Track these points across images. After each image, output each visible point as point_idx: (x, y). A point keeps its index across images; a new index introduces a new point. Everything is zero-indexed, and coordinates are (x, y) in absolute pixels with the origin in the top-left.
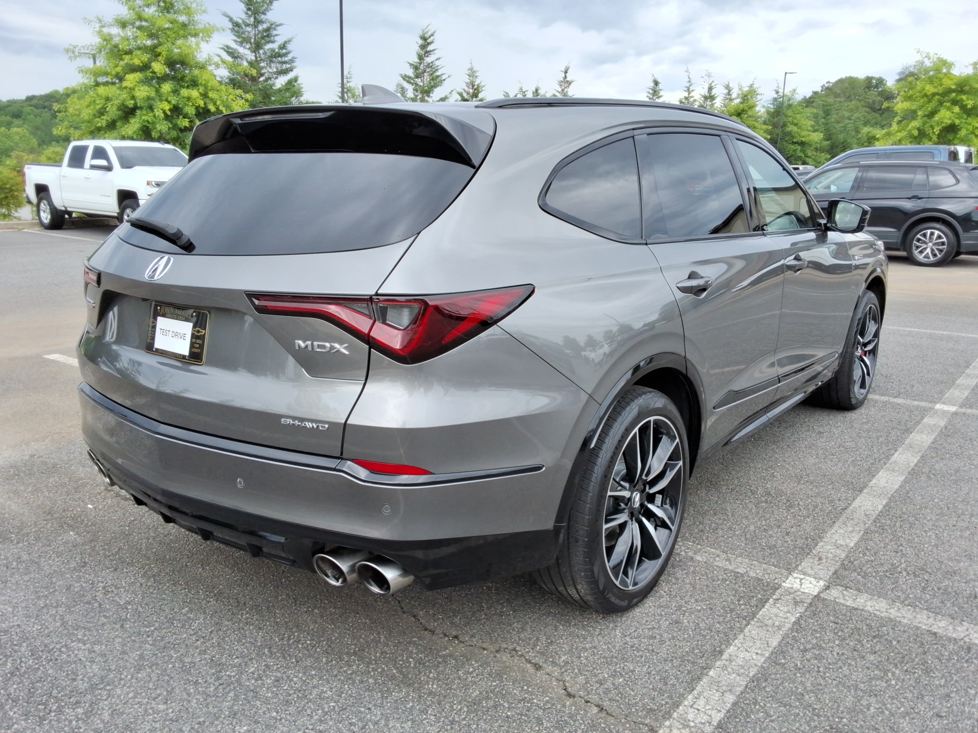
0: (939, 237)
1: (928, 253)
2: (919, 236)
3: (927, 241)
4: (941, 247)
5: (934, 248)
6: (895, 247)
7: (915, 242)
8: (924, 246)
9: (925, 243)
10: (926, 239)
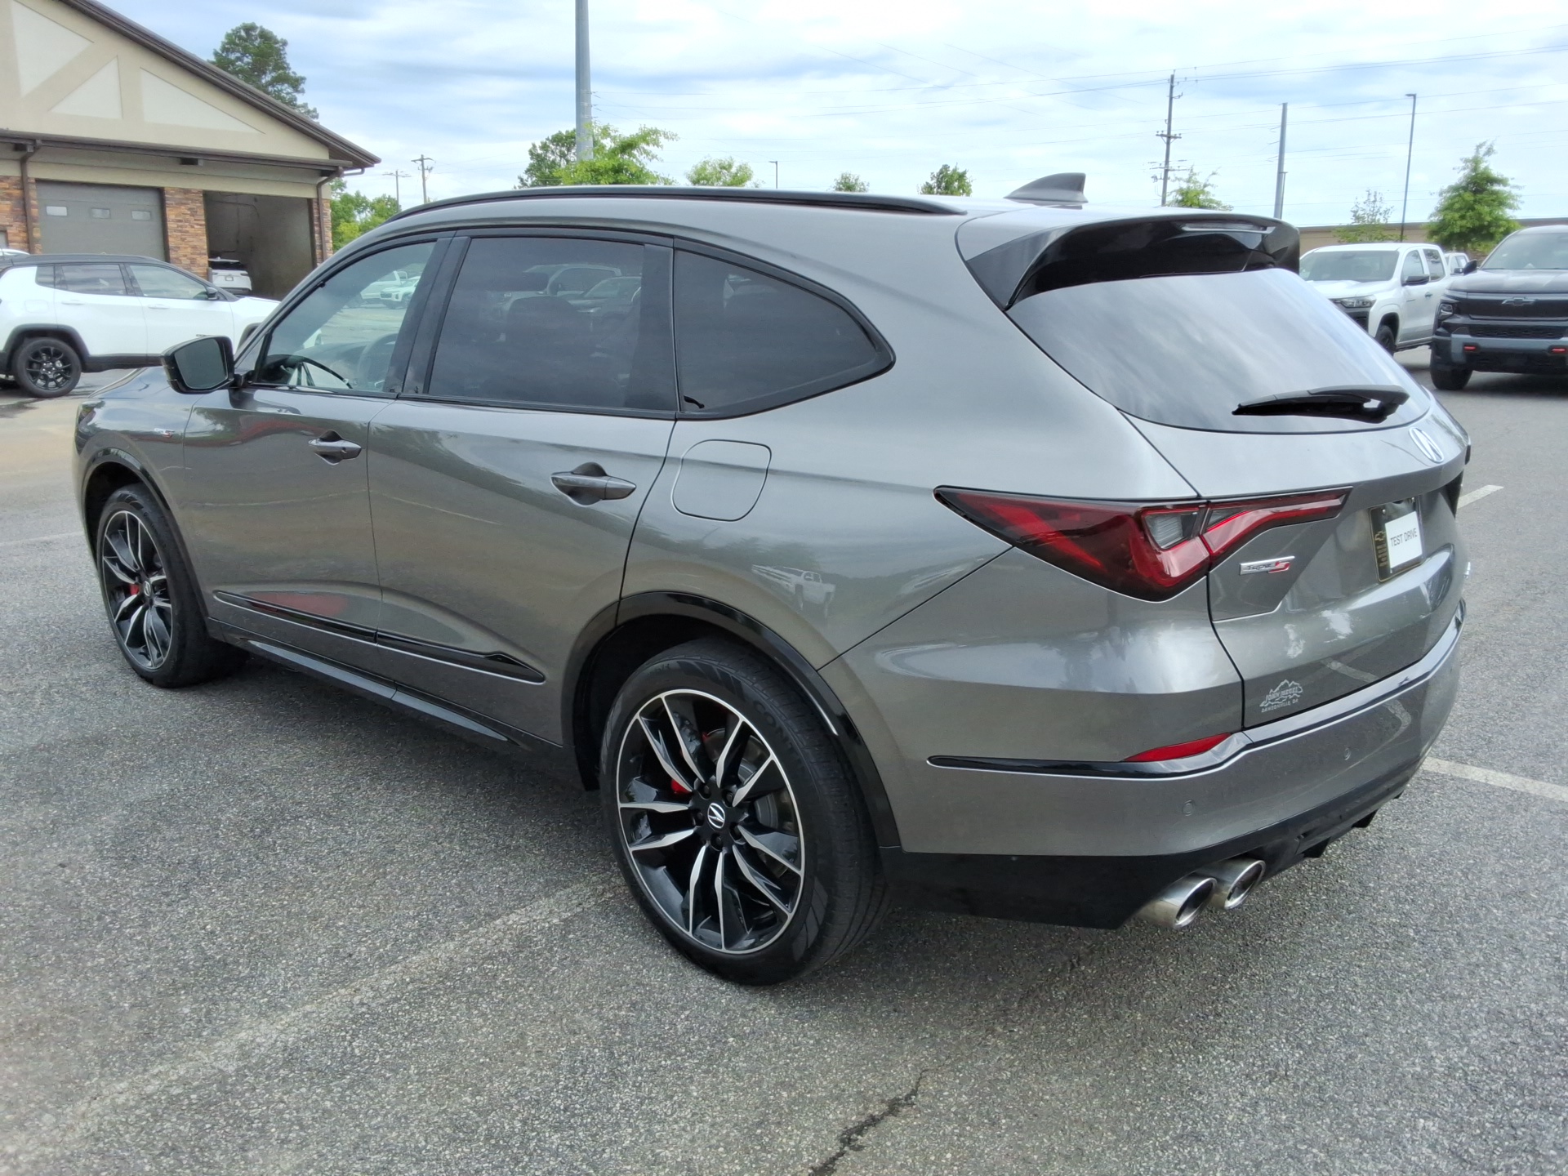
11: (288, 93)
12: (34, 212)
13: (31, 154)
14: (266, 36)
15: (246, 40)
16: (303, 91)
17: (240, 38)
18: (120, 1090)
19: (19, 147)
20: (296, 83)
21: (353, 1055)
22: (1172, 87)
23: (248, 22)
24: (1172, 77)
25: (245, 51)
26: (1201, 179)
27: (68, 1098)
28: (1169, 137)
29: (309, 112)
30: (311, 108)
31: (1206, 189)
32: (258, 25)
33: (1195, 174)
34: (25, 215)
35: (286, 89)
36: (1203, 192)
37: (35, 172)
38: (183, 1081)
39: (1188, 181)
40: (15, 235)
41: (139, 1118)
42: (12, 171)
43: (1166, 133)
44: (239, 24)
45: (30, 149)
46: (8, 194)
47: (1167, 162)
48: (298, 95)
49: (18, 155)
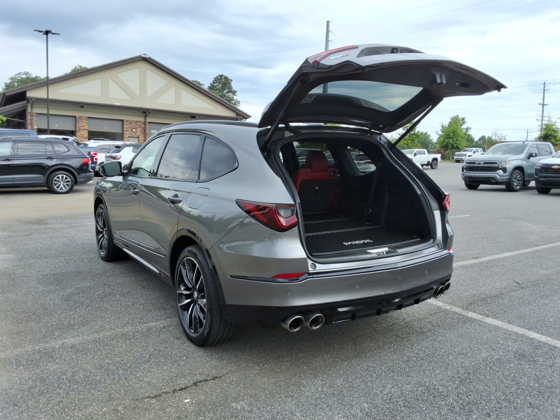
0: (66, 178)
1: (62, 187)
2: (55, 178)
3: (60, 180)
4: (68, 183)
5: (64, 184)
6: (43, 185)
7: (54, 182)
8: (59, 183)
9: (59, 181)
10: (60, 179)
11: (231, 96)
12: (147, 132)
13: (148, 114)
14: (226, 78)
15: (220, 80)
16: (236, 95)
17: (218, 79)
18: (30, 348)
19: (145, 112)
20: (234, 93)
21: (88, 348)
22: (544, 87)
23: (221, 74)
24: (545, 83)
25: (220, 83)
26: (554, 120)
27: (17, 347)
28: (543, 105)
29: (237, 102)
30: (238, 100)
31: (556, 124)
32: (224, 75)
33: (551, 118)
34: (145, 132)
35: (231, 94)
36: (554, 125)
37: (149, 120)
38: (45, 348)
39: (548, 121)
40: (141, 138)
41: (30, 353)
42: (142, 119)
43: (542, 103)
44: (218, 75)
45: (147, 113)
46: (140, 126)
47: (543, 114)
48: (235, 97)
49: (144, 115)
